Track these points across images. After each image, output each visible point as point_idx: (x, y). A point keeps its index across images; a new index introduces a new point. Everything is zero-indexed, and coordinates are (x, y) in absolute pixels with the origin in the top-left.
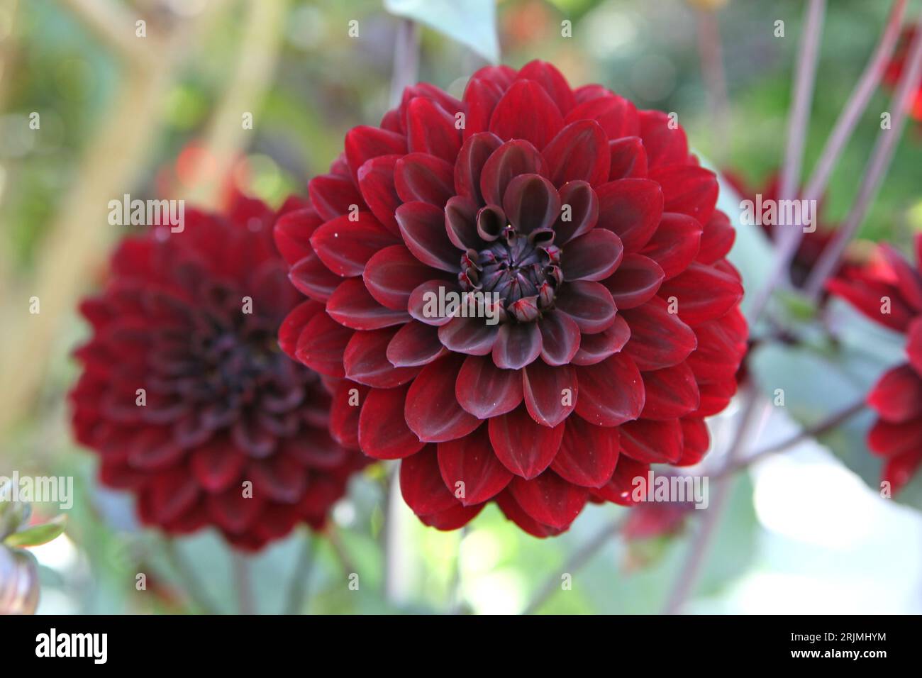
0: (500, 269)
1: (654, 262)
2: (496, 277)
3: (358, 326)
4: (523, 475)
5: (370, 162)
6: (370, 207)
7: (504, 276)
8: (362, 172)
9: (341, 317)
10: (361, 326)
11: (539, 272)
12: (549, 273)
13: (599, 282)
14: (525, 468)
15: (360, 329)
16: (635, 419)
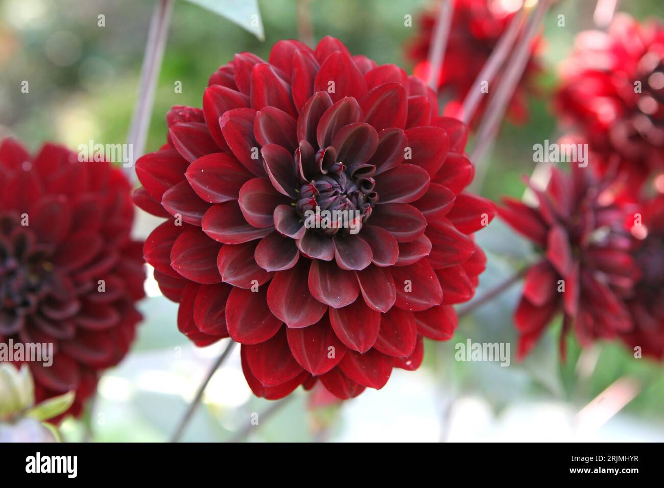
0: (334, 195)
1: (447, 188)
2: (331, 201)
3: (227, 241)
4: (358, 350)
5: (227, 113)
6: (231, 148)
7: (337, 201)
8: (222, 121)
9: (214, 235)
10: (230, 242)
11: (361, 197)
12: (369, 198)
13: (409, 204)
14: (359, 345)
15: (229, 243)
16: (439, 305)
